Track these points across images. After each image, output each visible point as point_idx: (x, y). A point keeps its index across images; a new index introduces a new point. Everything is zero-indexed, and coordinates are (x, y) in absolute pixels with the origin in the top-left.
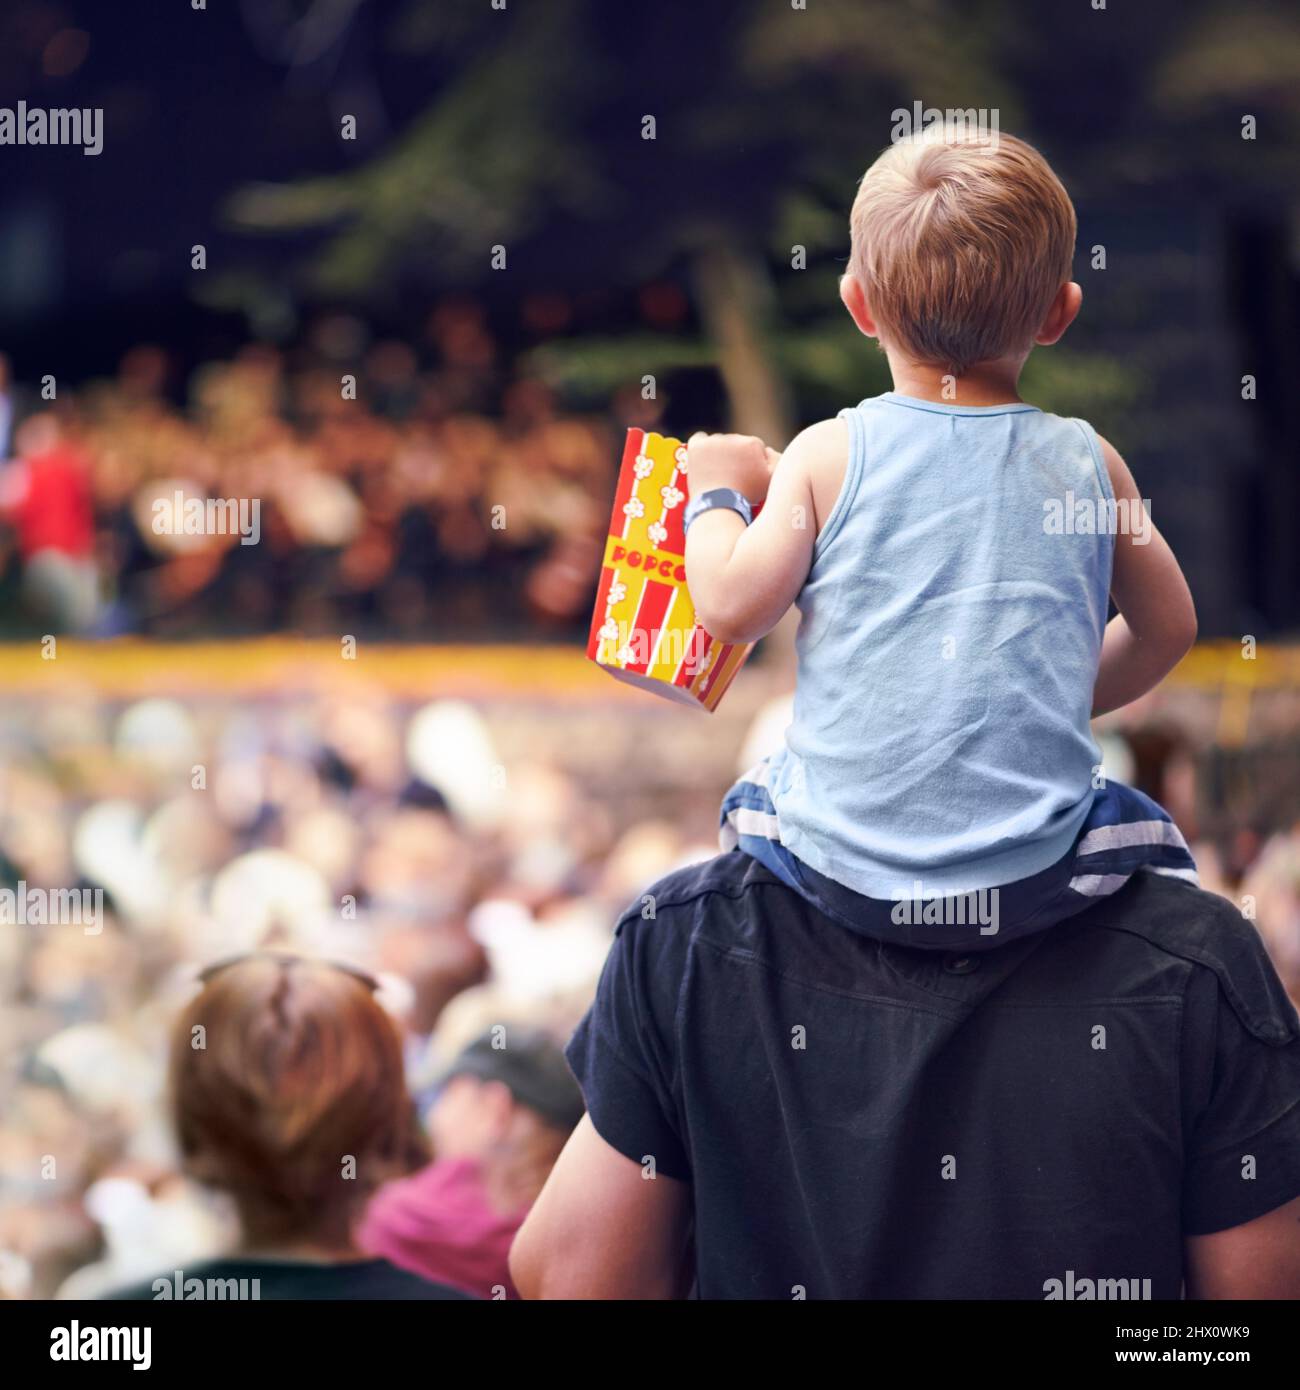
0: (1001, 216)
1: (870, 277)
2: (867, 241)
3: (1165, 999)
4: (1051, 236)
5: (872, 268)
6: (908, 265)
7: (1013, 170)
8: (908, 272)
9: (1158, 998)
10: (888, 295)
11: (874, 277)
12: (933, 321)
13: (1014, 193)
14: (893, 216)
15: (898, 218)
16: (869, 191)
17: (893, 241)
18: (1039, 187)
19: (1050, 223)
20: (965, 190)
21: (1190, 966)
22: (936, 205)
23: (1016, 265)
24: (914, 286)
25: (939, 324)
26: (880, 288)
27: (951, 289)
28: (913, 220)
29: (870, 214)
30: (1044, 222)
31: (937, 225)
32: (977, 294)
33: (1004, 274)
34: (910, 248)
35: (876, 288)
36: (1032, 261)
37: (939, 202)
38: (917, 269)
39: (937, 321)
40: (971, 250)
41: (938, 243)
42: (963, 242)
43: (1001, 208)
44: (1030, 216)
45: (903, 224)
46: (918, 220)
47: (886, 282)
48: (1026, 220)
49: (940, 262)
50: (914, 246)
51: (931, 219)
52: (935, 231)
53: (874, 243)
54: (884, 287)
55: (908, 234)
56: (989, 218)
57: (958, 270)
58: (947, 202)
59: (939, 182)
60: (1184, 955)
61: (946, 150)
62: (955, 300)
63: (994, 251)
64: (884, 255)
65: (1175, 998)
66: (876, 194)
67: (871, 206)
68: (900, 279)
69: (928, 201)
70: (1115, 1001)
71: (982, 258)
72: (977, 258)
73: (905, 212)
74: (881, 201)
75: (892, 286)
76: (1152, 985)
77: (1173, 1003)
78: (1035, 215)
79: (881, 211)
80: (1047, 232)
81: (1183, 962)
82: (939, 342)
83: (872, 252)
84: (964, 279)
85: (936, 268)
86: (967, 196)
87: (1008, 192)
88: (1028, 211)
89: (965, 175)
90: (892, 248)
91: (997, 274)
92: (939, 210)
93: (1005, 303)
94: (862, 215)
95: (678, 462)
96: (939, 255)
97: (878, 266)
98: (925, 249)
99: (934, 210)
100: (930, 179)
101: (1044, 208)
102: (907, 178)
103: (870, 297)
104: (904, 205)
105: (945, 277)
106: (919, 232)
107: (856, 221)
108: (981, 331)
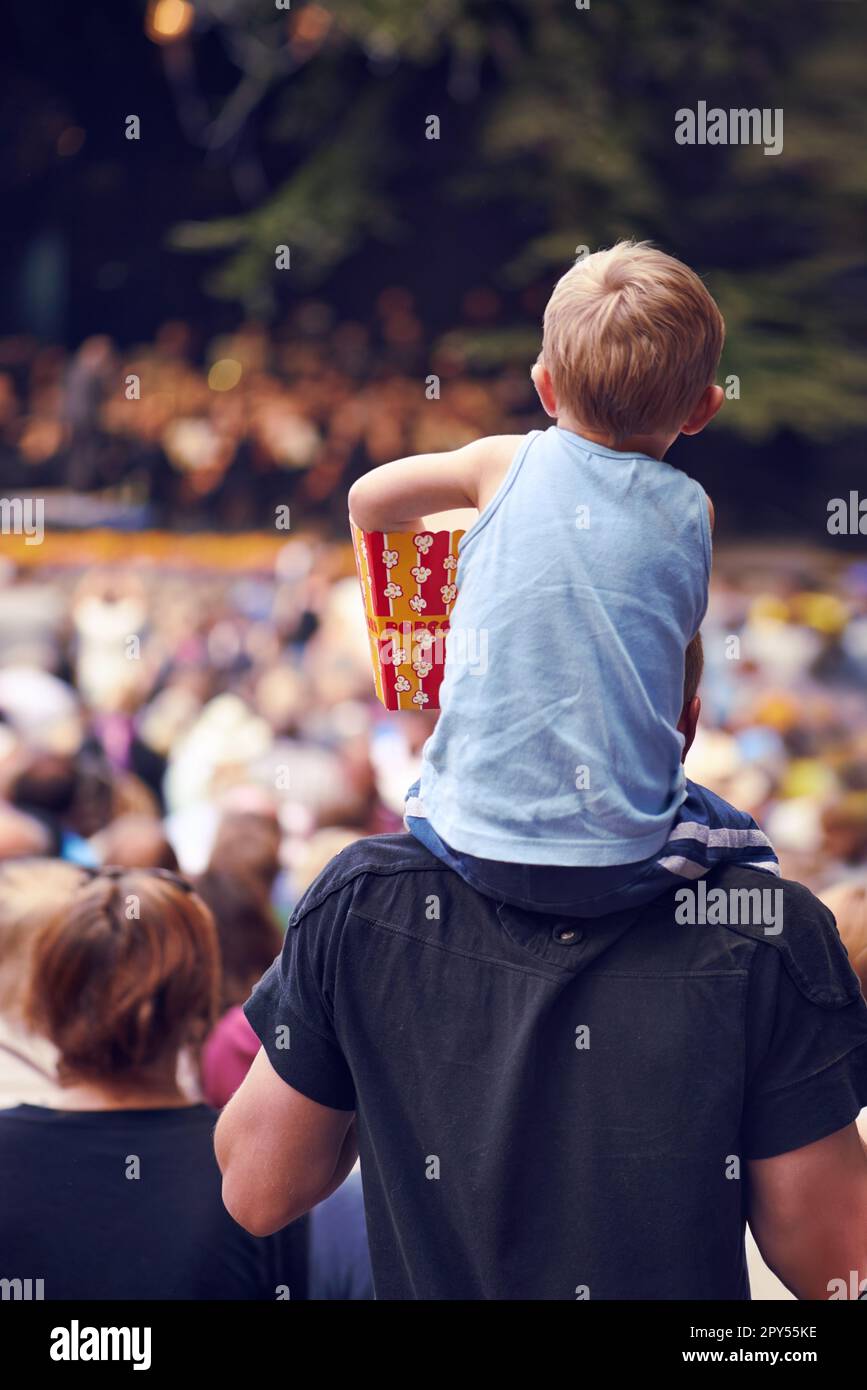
0: (670, 316)
1: (559, 359)
2: (559, 329)
3: (735, 972)
4: (706, 337)
5: (561, 351)
6: (592, 349)
7: (681, 282)
8: (592, 355)
9: (727, 972)
10: (573, 374)
11: (562, 359)
12: (607, 396)
13: (682, 299)
14: (583, 310)
15: (587, 312)
16: (564, 291)
17: (581, 330)
18: (700, 300)
19: (707, 331)
20: (644, 293)
21: (755, 944)
22: (619, 302)
23: (678, 357)
24: (595, 366)
25: (612, 399)
26: (567, 368)
27: (626, 370)
28: (600, 313)
29: (563, 309)
30: (703, 327)
31: (620, 320)
32: (646, 375)
33: (668, 361)
34: (596, 335)
35: (564, 369)
36: (691, 356)
37: (622, 300)
38: (600, 351)
39: (610, 397)
40: (645, 341)
41: (617, 334)
42: (639, 333)
43: (669, 309)
44: (692, 319)
45: (590, 317)
46: (603, 315)
47: (573, 363)
48: (689, 322)
49: (619, 347)
50: (599, 334)
51: (614, 314)
52: (617, 323)
53: (566, 331)
54: (570, 367)
55: (595, 324)
56: (661, 316)
57: (633, 356)
58: (627, 300)
59: (623, 285)
60: (750, 935)
61: (629, 262)
62: (628, 380)
63: (662, 342)
64: (573, 341)
65: (741, 972)
66: (569, 292)
67: (564, 303)
68: (585, 360)
69: (613, 298)
70: (691, 974)
71: (652, 347)
72: (649, 347)
73: (594, 306)
74: (574, 298)
75: (578, 366)
76: (723, 961)
77: (740, 975)
78: (695, 318)
79: (573, 305)
80: (704, 335)
81: (748, 941)
82: (609, 414)
83: (563, 340)
84: (637, 363)
85: (615, 352)
86: (645, 298)
87: (678, 299)
88: (691, 315)
89: (644, 282)
90: (581, 336)
91: (663, 361)
92: (622, 307)
93: (667, 388)
94: (556, 311)
95: (418, 547)
96: (619, 342)
97: (567, 350)
98: (608, 336)
99: (617, 307)
100: (614, 284)
101: (704, 317)
102: (596, 281)
103: (557, 378)
104: (592, 302)
105: (622, 361)
106: (603, 324)
107: (550, 316)
108: (645, 407)
